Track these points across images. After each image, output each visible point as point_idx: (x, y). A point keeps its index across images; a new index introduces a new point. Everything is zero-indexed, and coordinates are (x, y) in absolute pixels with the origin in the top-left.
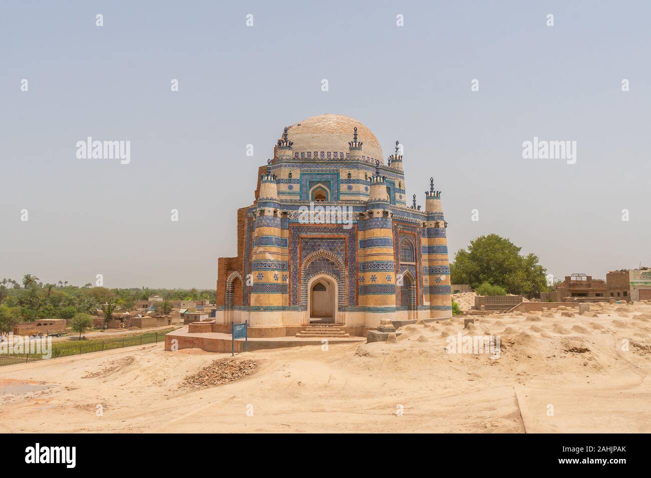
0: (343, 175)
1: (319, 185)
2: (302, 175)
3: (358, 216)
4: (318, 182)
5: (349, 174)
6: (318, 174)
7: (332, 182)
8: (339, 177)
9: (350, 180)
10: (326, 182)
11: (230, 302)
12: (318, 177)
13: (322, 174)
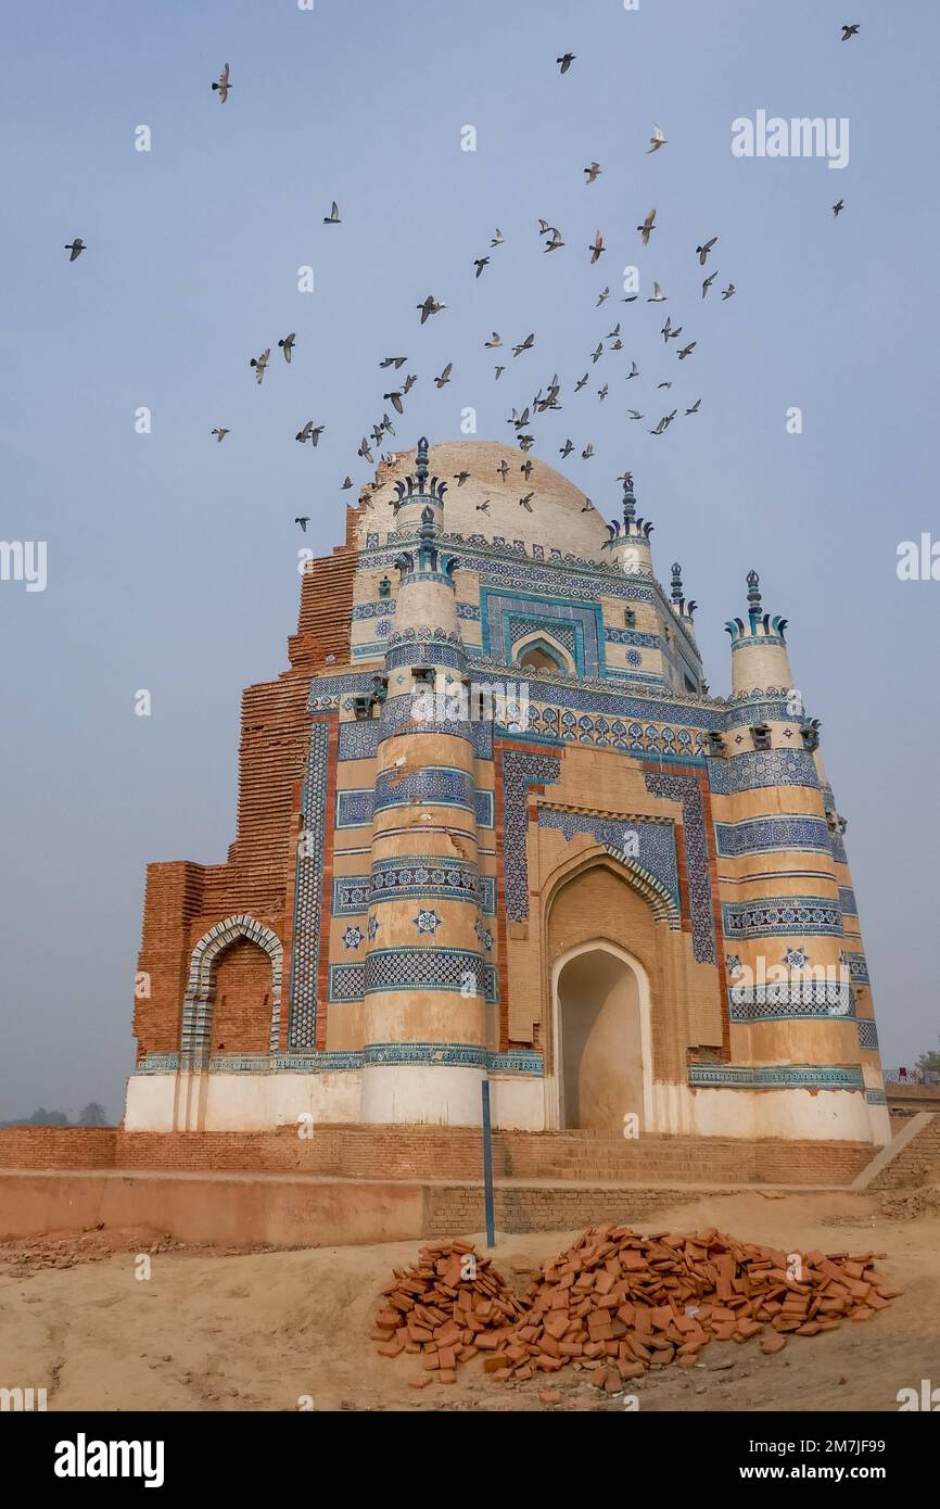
0: (613, 618)
1: (540, 634)
2: (486, 594)
3: (706, 743)
4: (541, 626)
5: (630, 614)
6: (535, 599)
7: (579, 631)
8: (601, 619)
9: (632, 634)
10: (561, 628)
11: (201, 1040)
12: (537, 608)
13: (550, 603)
